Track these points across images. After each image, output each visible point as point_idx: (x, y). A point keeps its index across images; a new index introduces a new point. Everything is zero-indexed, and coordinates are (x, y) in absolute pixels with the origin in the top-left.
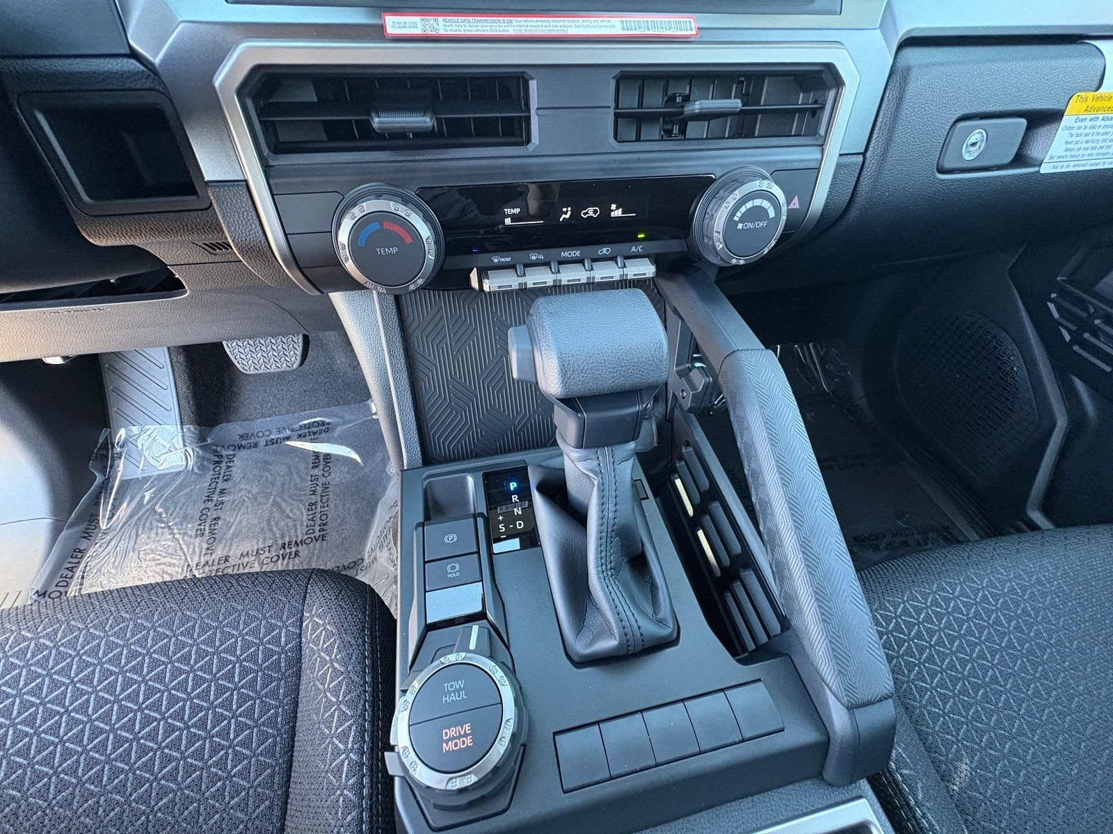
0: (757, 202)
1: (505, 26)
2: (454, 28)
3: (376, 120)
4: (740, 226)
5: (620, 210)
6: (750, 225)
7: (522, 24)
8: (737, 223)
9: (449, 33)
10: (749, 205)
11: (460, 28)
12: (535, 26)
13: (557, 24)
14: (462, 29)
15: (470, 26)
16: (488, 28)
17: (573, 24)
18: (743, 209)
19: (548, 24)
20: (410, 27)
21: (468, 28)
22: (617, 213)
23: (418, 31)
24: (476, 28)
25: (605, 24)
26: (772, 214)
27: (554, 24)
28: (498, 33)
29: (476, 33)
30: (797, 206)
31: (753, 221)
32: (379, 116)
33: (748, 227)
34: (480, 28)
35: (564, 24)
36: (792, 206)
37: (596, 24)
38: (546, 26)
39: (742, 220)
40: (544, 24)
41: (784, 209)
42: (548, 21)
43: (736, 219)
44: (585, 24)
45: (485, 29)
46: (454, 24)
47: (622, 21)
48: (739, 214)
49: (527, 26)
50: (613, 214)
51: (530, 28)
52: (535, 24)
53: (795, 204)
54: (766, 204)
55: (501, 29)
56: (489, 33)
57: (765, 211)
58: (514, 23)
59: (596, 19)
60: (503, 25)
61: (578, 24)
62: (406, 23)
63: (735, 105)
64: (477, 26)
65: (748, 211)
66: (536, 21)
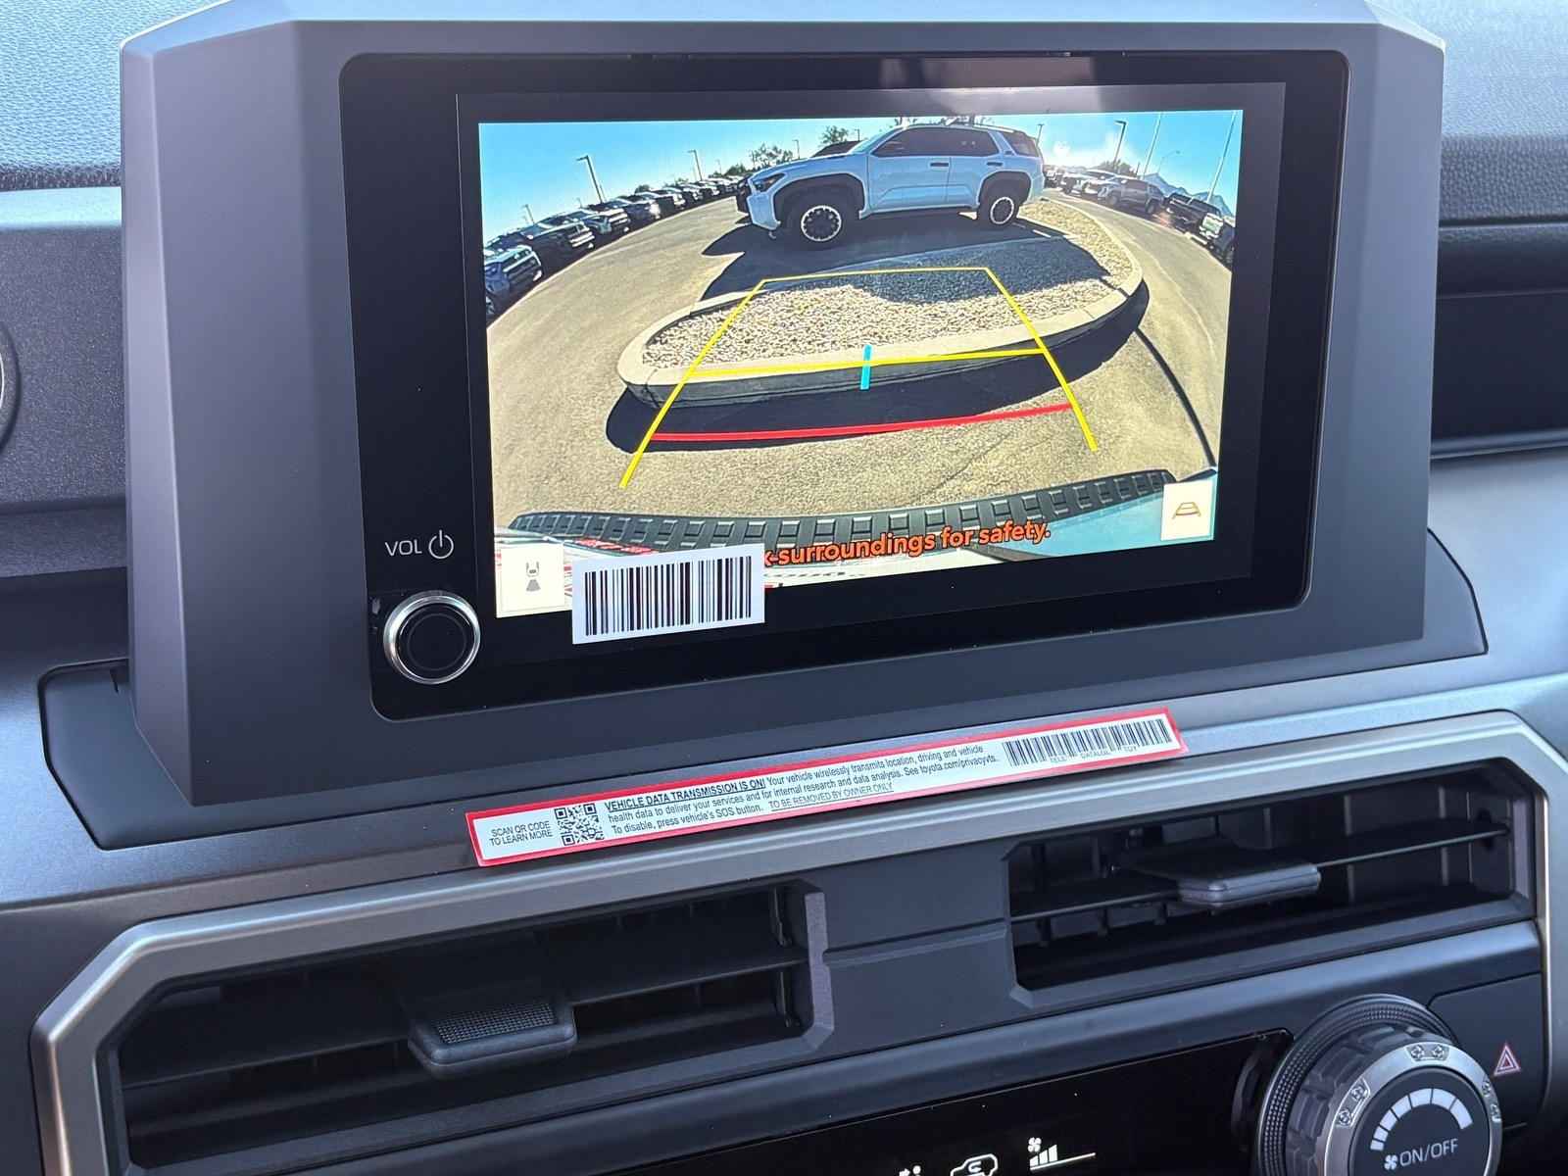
0: (1421, 1097)
1: (749, 798)
2: (635, 822)
3: (439, 1053)
4: (1391, 1162)
5: (1053, 1150)
6: (1416, 1156)
7: (786, 785)
8: (1380, 1156)
9: (625, 834)
10: (1402, 1107)
11: (648, 820)
12: (817, 787)
13: (865, 773)
14: (653, 820)
15: (670, 811)
16: (712, 809)
17: (900, 769)
18: (1389, 1121)
19: (845, 777)
20: (533, 836)
21: (666, 816)
22: (1044, 1157)
23: (554, 843)
24: (685, 814)
25: (971, 756)
26: (1463, 1117)
27: (858, 774)
28: (736, 816)
29: (687, 825)
30: (1514, 1067)
31: (1422, 1145)
32: (445, 1044)
33: (1412, 1159)
34: (692, 811)
35: (879, 771)
36: (1501, 1070)
37: (951, 759)
38: (841, 783)
39: (1391, 1146)
40: (836, 778)
41: (1489, 1095)
42: (843, 771)
43: (1376, 1146)
44: (927, 763)
45: (704, 811)
46: (633, 812)
47: (1009, 744)
48: (1381, 1134)
49: (798, 790)
50: (1033, 1162)
51: (805, 794)
52: (815, 781)
53: (1508, 1062)
54: (1443, 1098)
55: (741, 805)
56: (717, 820)
57: (1445, 1114)
58: (769, 788)
59: (950, 748)
60: (744, 794)
61: (911, 766)
62: (522, 828)
63: (1305, 880)
64: (687, 808)
65: (1401, 1122)
66: (817, 775)
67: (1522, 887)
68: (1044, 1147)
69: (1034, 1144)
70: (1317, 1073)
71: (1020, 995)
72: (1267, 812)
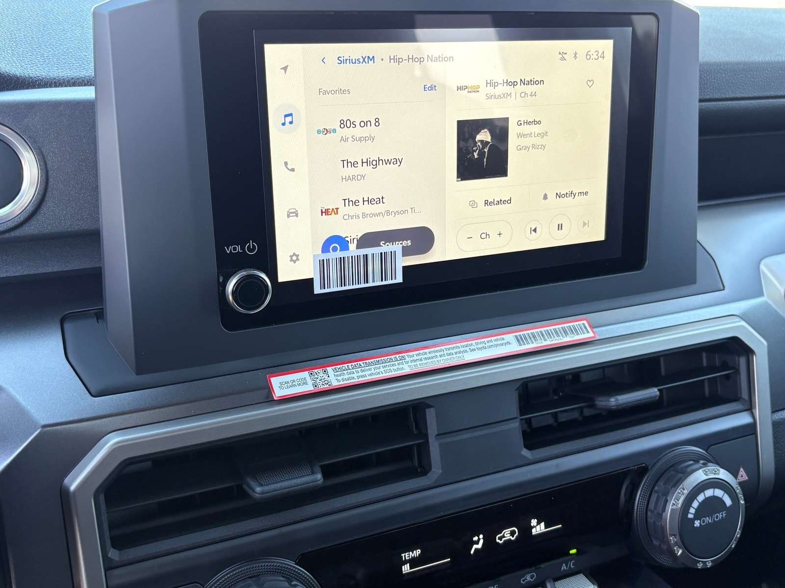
0: (709, 493)
1: (399, 364)
2: (346, 377)
3: (258, 489)
4: (697, 523)
5: (543, 524)
6: (708, 520)
7: (415, 358)
8: (692, 521)
9: (342, 383)
10: (701, 498)
11: (352, 375)
12: (429, 358)
13: (451, 351)
14: (355, 375)
15: (362, 371)
16: (382, 370)
17: (467, 349)
18: (695, 504)
19: (442, 353)
20: (299, 385)
21: (361, 374)
22: (538, 528)
23: (309, 388)
24: (369, 372)
25: (499, 342)
26: (728, 502)
27: (448, 352)
28: (393, 373)
29: (371, 377)
30: (745, 478)
31: (710, 515)
32: (262, 485)
33: (706, 521)
34: (373, 371)
35: (458, 350)
36: (740, 479)
37: (490, 344)
38: (441, 356)
39: (697, 516)
40: (438, 354)
41: (739, 491)
42: (441, 351)
43: (690, 516)
44: (480, 346)
45: (378, 371)
46: (345, 372)
47: (516, 336)
48: (692, 511)
49: (421, 360)
50: (534, 532)
51: (424, 362)
52: (428, 355)
53: (743, 475)
54: (719, 493)
55: (395, 368)
56: (384, 375)
57: (720, 500)
58: (408, 359)
59: (490, 339)
60: (396, 363)
61: (472, 347)
62: (294, 381)
63: (653, 395)
64: (370, 369)
65: (701, 504)
66: (429, 353)
67: (745, 395)
68: (539, 523)
69: (534, 522)
70: (660, 483)
71: (525, 453)
72: (626, 365)
